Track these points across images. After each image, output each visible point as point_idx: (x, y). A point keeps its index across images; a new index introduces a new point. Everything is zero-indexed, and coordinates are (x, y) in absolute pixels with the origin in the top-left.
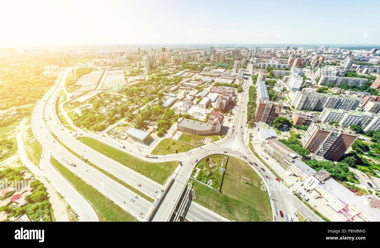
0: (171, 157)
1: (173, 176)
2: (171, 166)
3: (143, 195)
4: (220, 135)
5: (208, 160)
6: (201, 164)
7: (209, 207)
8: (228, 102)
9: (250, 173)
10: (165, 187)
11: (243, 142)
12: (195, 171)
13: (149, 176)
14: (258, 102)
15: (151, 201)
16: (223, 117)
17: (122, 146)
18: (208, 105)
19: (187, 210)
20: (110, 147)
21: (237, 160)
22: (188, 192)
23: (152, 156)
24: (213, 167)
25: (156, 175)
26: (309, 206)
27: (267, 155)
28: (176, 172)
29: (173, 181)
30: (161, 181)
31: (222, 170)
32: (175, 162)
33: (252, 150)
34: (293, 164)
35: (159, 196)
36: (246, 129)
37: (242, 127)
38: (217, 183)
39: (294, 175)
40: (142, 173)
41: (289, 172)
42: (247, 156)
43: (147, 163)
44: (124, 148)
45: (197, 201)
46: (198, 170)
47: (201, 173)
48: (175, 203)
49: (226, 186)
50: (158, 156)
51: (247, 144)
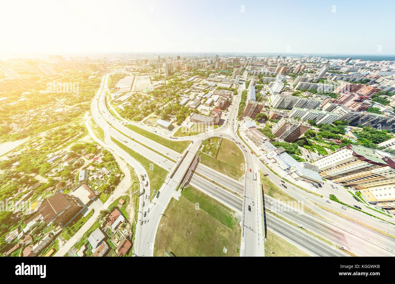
0: (186, 138)
1: (188, 149)
2: (186, 143)
3: (170, 159)
4: (219, 125)
5: (209, 140)
6: (205, 142)
7: (209, 166)
8: (226, 102)
9: (235, 148)
10: (183, 155)
11: (233, 130)
12: (201, 147)
13: (173, 149)
14: (247, 103)
15: (175, 162)
16: (222, 113)
17: (154, 130)
18: (211, 104)
19: (196, 167)
20: (147, 132)
21: (228, 141)
22: (197, 158)
23: (174, 137)
24: (213, 145)
25: (177, 149)
26: (268, 167)
27: (247, 138)
28: (189, 147)
29: (188, 152)
30: (181, 152)
31: (218, 146)
32: (189, 141)
33: (238, 134)
34: (263, 144)
35: (180, 160)
36: (236, 121)
37: (233, 120)
38: (214, 153)
39: (263, 150)
40: (168, 147)
41: (260, 148)
42: (234, 138)
43: (171, 141)
44: (156, 132)
45: (202, 163)
46: (203, 146)
47: (205, 148)
48: (189, 164)
49: (220, 155)
50: (178, 137)
51: (235, 131)
